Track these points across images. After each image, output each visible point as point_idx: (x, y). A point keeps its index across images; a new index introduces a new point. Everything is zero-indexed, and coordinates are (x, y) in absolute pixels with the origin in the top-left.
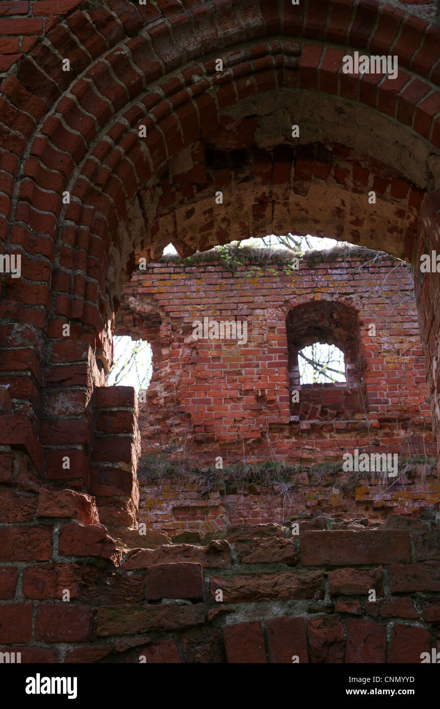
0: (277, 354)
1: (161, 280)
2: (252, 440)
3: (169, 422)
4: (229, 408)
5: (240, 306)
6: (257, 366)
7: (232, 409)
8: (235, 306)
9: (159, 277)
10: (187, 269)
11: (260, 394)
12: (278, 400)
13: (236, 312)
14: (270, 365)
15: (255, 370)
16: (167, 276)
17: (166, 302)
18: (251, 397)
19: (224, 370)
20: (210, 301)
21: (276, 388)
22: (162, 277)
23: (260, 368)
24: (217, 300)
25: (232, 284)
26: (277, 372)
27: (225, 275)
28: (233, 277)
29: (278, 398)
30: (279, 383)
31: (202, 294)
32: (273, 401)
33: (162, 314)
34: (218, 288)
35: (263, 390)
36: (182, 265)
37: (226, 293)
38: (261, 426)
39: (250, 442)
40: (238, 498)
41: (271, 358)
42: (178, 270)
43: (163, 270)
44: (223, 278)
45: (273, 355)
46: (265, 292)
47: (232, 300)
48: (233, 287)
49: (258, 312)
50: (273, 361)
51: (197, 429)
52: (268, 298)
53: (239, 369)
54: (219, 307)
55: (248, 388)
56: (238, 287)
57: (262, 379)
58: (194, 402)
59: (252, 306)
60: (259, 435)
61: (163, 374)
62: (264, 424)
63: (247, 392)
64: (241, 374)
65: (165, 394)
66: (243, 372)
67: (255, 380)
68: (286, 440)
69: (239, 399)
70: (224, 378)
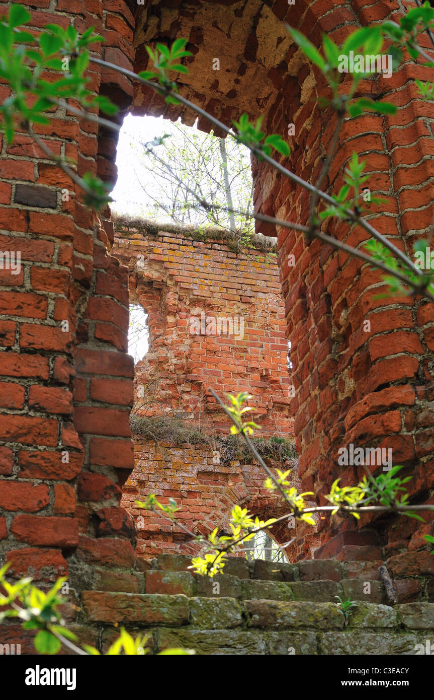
0: (279, 338)
1: (171, 249)
2: (259, 415)
3: (180, 388)
4: (237, 382)
5: (245, 287)
6: (262, 346)
7: (240, 384)
8: (239, 286)
9: (168, 246)
10: (195, 243)
11: (264, 373)
12: (281, 381)
13: (240, 292)
14: (273, 347)
15: (260, 349)
16: (176, 247)
17: (176, 272)
18: (257, 375)
19: (232, 346)
20: (217, 277)
21: (279, 370)
22: (172, 246)
23: (264, 348)
24: (223, 278)
25: (237, 265)
26: (279, 355)
27: (231, 255)
28: (236, 258)
29: (280, 379)
30: (280, 365)
31: (209, 270)
32: (276, 382)
33: (169, 282)
34: (224, 266)
35: (267, 370)
36: (190, 238)
37: (232, 272)
38: (267, 403)
39: (258, 417)
40: (253, 469)
41: (273, 341)
42: (186, 242)
43: (173, 240)
44: (228, 257)
45: (275, 338)
46: (266, 277)
47: (237, 280)
48: (238, 268)
49: (260, 295)
50: (275, 344)
51: (209, 399)
52: (269, 284)
53: (246, 347)
54: (225, 284)
55: (254, 365)
56: (242, 268)
57: (266, 359)
58: (205, 372)
59: (255, 288)
60: (265, 412)
61: (169, 341)
62: (270, 402)
63: (253, 369)
64: (247, 352)
65: (174, 361)
66: (249, 350)
67: (260, 359)
68: (286, 419)
69: (245, 375)
70: (231, 353)
